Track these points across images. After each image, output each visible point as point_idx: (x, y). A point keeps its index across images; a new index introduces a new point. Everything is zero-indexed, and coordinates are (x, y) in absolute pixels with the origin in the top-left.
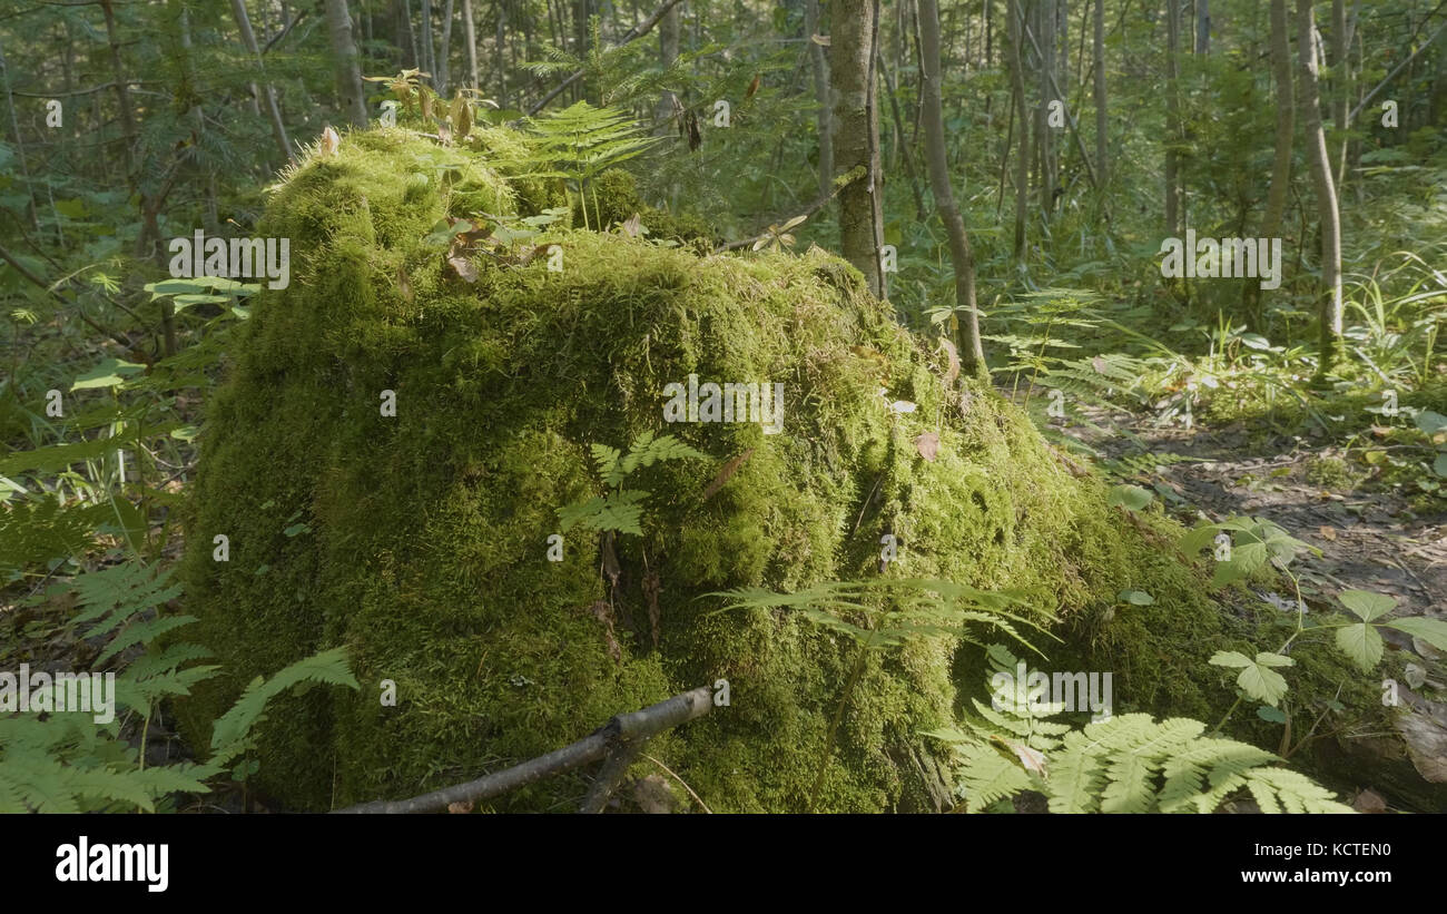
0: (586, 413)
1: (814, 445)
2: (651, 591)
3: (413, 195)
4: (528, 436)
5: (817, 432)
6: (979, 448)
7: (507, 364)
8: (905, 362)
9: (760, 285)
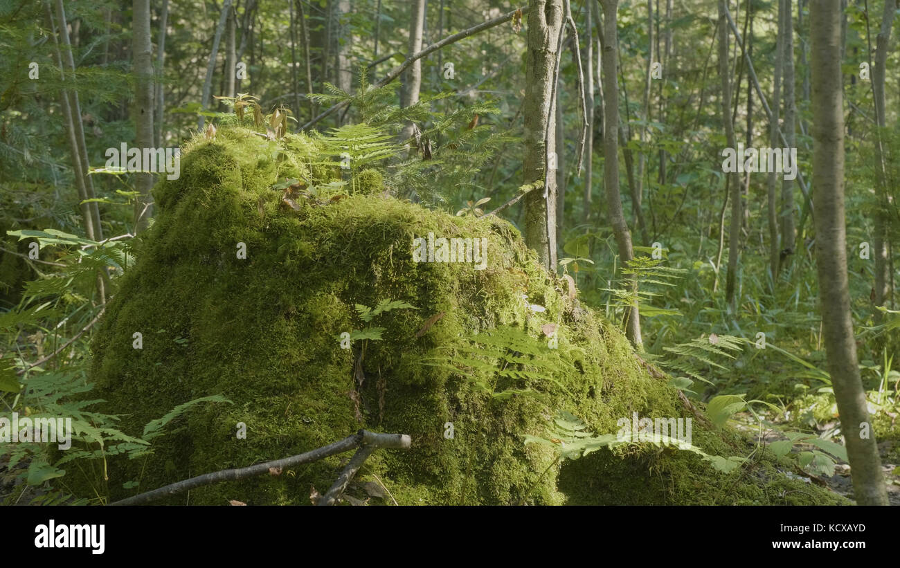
0: (354, 286)
1: (481, 321)
2: (381, 390)
3: (261, 165)
4: (321, 295)
5: (483, 313)
6: (584, 339)
7: (314, 255)
8: (541, 285)
9: (456, 227)
